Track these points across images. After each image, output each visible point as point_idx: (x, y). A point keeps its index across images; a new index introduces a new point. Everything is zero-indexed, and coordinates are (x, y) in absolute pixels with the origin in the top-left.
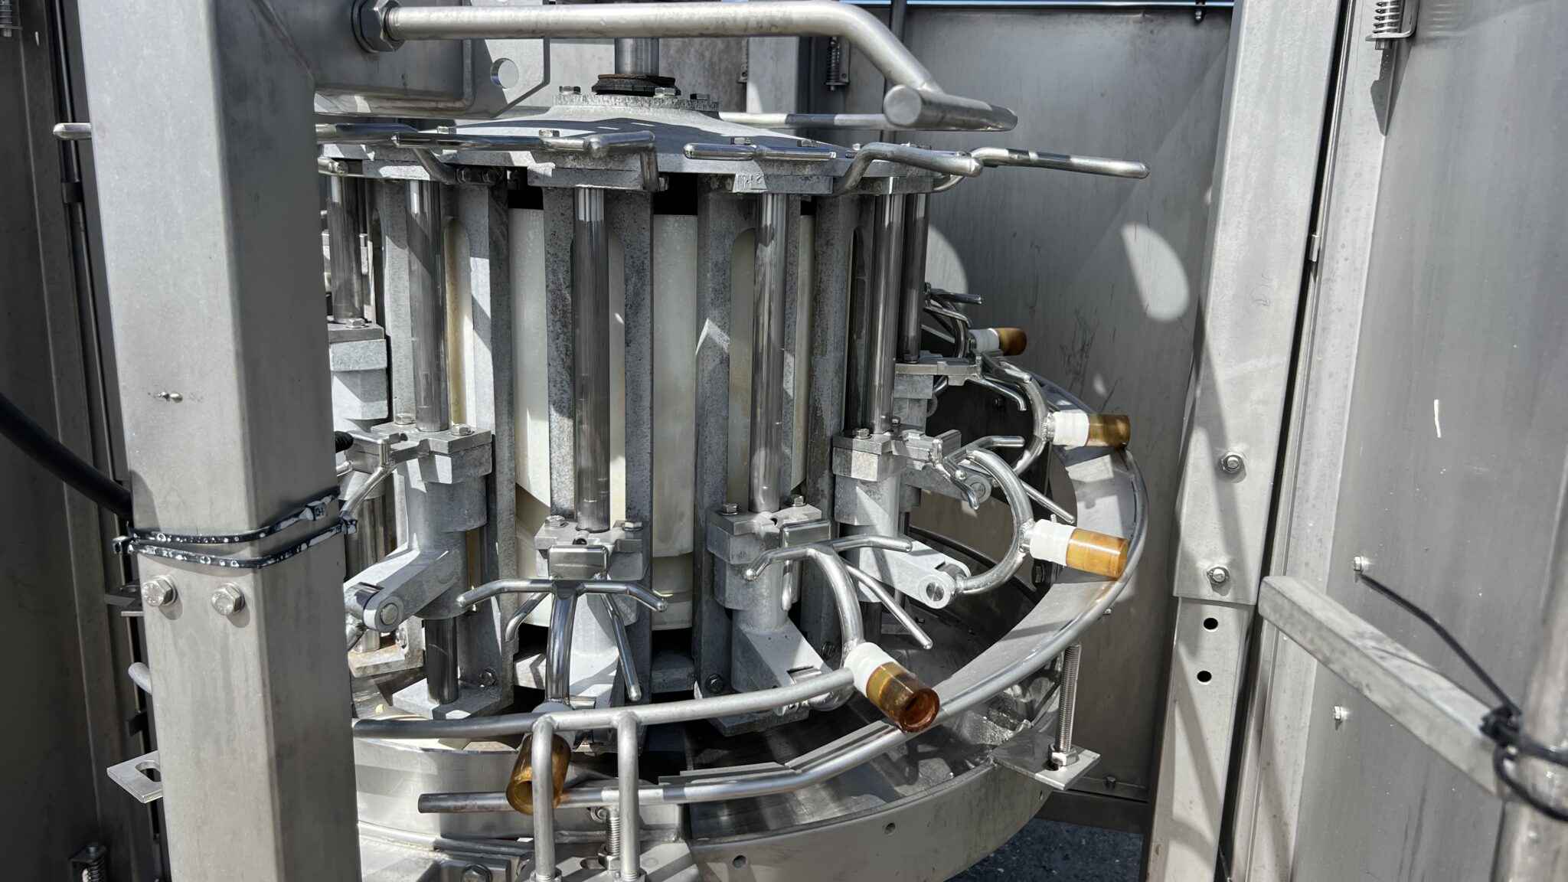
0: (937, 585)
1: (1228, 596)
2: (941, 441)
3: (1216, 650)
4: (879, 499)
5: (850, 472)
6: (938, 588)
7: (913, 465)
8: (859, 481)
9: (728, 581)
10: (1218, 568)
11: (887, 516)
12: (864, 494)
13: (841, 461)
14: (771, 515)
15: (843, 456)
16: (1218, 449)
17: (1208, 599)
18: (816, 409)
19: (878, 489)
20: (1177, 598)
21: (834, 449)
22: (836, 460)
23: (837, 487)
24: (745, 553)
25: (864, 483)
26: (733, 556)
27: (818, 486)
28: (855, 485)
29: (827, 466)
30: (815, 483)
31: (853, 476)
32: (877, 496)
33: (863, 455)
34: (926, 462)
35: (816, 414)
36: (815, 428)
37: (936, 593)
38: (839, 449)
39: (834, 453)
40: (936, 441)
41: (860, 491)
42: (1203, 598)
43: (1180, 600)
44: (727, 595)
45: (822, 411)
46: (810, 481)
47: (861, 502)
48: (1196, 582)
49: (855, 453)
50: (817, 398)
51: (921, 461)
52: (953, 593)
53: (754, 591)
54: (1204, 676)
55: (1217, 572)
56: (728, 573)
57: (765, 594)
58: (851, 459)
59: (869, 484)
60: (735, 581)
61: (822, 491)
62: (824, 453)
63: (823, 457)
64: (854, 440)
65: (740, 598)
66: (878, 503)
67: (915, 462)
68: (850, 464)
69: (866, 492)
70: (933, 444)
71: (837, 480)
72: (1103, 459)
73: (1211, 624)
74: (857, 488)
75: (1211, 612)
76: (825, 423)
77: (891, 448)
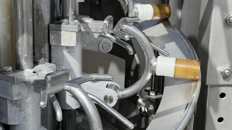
0: (109, 95)
1: (230, 82)
2: (108, 22)
3: (225, 107)
4: (74, 55)
5: (60, 42)
6: (110, 97)
7: (93, 35)
8: (64, 47)
9: (9, 110)
10: (226, 69)
11: (79, 64)
12: (67, 53)
13: (55, 38)
14: (32, 70)
15: (56, 35)
16: (225, 14)
17: (222, 84)
18: (38, 10)
19: (74, 50)
20: (207, 86)
21: (50, 31)
22: (52, 37)
23: (52, 51)
24: (20, 93)
25: (67, 47)
26: (14, 96)
27: (42, 52)
28: (63, 49)
29: (47, 41)
30: (40, 51)
31: (62, 44)
32: (73, 54)
33: (68, 33)
34: (100, 33)
35: (38, 13)
36: (38, 21)
37: (109, 100)
38: (53, 31)
39: (50, 34)
40: (105, 22)
41: (65, 52)
42: (220, 84)
43: (209, 86)
44: (9, 118)
45: (42, 11)
46: (37, 50)
47: (66, 58)
48: (217, 77)
49: (62, 33)
50: (38, 4)
51: (97, 33)
52: (118, 98)
53: (25, 113)
54: (220, 120)
55: (227, 71)
56: (9, 105)
57: (31, 114)
58: (61, 36)
59: (69, 48)
60: (13, 109)
61: (45, 54)
62: (45, 34)
63: (44, 36)
64: (62, 25)
65: (17, 118)
66: (74, 58)
67: (94, 34)
68: (60, 39)
69: (68, 53)
70: (104, 24)
71: (52, 48)
72: (159, 25)
73: (223, 95)
74: (64, 50)
75: (223, 90)
76: (44, 18)
77: (81, 28)
